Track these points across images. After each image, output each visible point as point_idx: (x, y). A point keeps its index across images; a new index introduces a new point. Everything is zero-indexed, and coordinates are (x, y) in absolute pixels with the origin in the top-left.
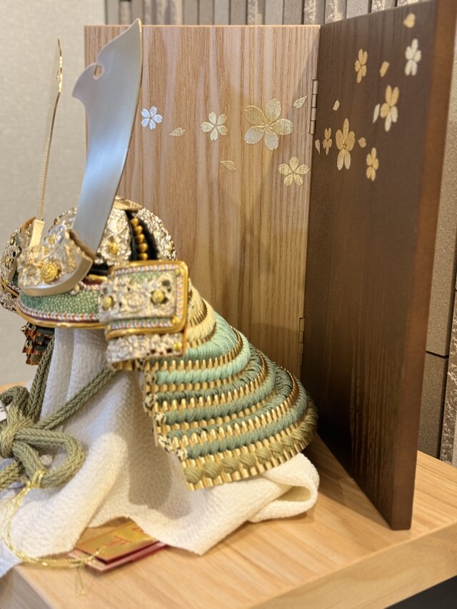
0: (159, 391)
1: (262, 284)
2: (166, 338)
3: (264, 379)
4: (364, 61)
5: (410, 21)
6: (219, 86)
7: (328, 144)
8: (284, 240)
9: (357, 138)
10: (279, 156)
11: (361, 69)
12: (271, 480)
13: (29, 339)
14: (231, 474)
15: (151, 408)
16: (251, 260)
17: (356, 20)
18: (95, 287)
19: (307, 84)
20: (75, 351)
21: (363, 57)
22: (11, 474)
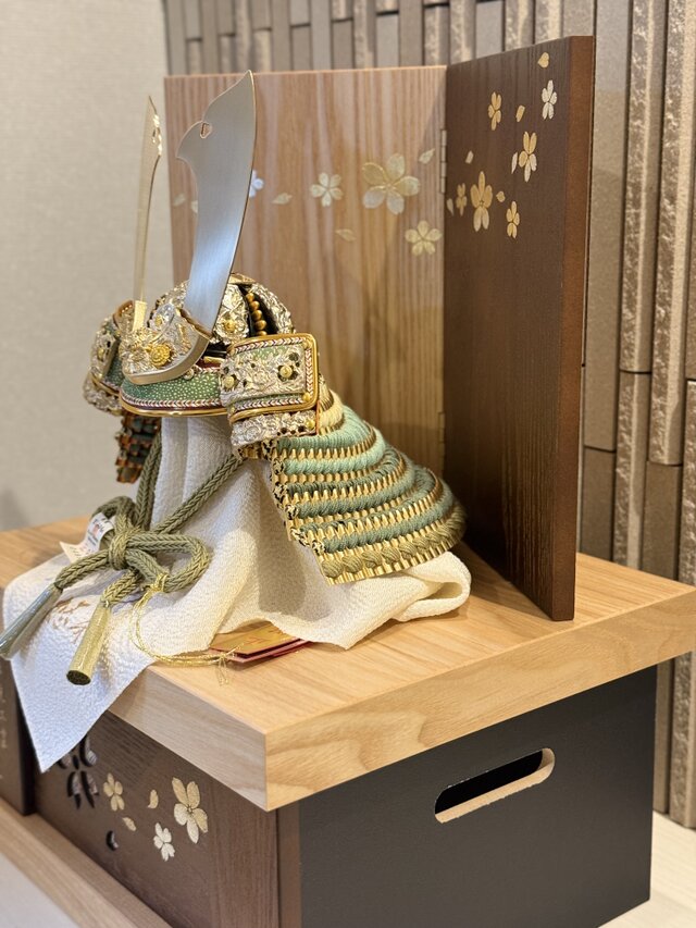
0: (289, 481)
1: (391, 376)
2: (297, 416)
3: (402, 473)
4: (498, 106)
5: (544, 61)
6: (330, 141)
7: (462, 203)
8: (416, 320)
9: (495, 192)
10: (405, 221)
11: (495, 114)
12: (416, 578)
13: (122, 448)
14: (373, 569)
15: (281, 500)
16: (378, 348)
17: (487, 59)
18: (210, 370)
19: (434, 135)
20: (190, 446)
21: (496, 101)
22: (128, 584)
